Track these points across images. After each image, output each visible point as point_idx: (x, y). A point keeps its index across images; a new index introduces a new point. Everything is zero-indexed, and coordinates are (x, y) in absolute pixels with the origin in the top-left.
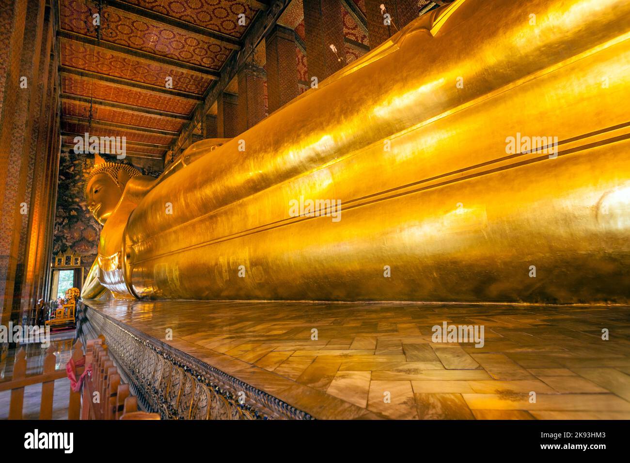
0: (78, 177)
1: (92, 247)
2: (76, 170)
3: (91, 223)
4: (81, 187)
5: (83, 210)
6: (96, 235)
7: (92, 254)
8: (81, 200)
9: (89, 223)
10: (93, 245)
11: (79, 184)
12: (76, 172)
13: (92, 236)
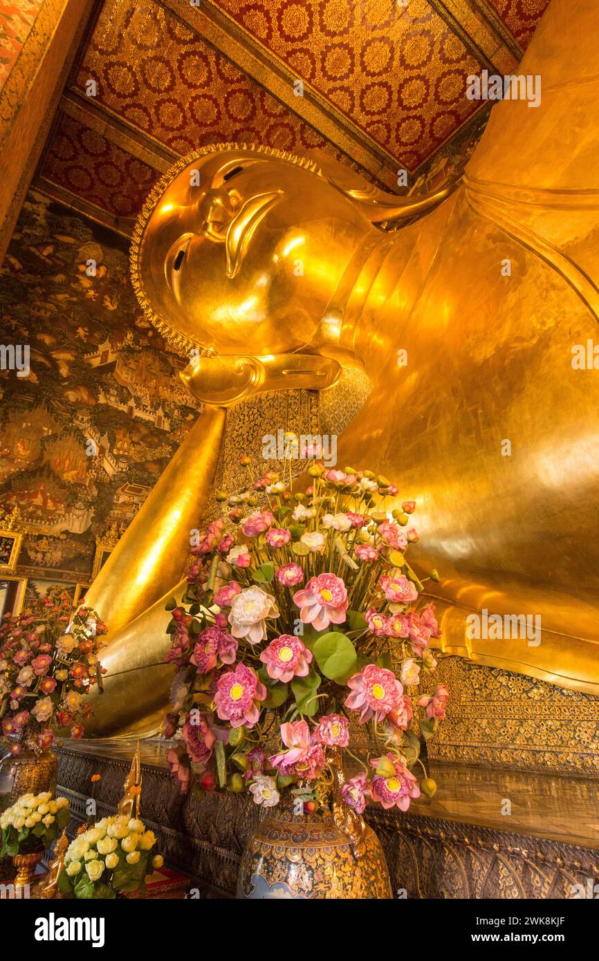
0: (60, 278)
1: (69, 507)
2: (58, 258)
3: (76, 422)
4: (64, 306)
5: (58, 374)
6: (89, 468)
7: (66, 532)
8: (59, 343)
9: (71, 421)
10: (75, 497)
11: (61, 297)
12: (58, 262)
13: (74, 468)
